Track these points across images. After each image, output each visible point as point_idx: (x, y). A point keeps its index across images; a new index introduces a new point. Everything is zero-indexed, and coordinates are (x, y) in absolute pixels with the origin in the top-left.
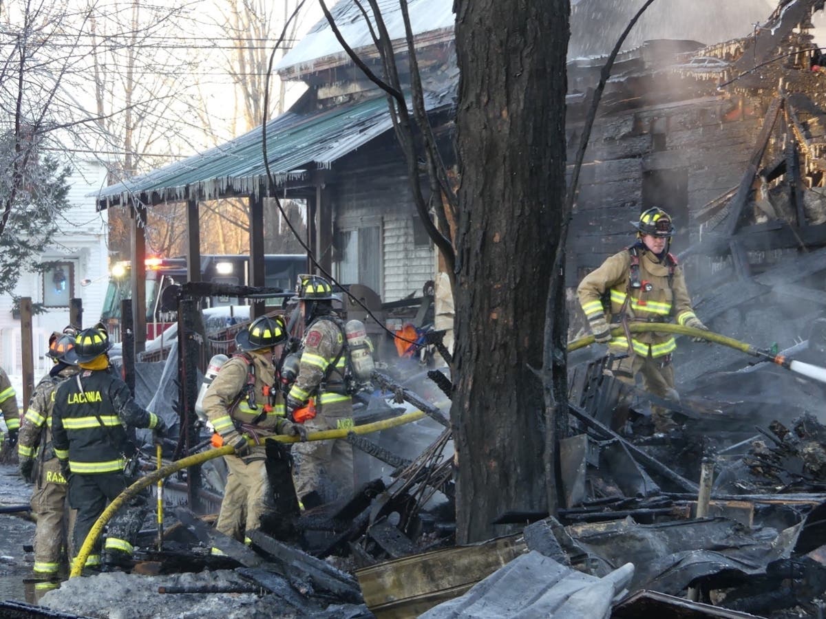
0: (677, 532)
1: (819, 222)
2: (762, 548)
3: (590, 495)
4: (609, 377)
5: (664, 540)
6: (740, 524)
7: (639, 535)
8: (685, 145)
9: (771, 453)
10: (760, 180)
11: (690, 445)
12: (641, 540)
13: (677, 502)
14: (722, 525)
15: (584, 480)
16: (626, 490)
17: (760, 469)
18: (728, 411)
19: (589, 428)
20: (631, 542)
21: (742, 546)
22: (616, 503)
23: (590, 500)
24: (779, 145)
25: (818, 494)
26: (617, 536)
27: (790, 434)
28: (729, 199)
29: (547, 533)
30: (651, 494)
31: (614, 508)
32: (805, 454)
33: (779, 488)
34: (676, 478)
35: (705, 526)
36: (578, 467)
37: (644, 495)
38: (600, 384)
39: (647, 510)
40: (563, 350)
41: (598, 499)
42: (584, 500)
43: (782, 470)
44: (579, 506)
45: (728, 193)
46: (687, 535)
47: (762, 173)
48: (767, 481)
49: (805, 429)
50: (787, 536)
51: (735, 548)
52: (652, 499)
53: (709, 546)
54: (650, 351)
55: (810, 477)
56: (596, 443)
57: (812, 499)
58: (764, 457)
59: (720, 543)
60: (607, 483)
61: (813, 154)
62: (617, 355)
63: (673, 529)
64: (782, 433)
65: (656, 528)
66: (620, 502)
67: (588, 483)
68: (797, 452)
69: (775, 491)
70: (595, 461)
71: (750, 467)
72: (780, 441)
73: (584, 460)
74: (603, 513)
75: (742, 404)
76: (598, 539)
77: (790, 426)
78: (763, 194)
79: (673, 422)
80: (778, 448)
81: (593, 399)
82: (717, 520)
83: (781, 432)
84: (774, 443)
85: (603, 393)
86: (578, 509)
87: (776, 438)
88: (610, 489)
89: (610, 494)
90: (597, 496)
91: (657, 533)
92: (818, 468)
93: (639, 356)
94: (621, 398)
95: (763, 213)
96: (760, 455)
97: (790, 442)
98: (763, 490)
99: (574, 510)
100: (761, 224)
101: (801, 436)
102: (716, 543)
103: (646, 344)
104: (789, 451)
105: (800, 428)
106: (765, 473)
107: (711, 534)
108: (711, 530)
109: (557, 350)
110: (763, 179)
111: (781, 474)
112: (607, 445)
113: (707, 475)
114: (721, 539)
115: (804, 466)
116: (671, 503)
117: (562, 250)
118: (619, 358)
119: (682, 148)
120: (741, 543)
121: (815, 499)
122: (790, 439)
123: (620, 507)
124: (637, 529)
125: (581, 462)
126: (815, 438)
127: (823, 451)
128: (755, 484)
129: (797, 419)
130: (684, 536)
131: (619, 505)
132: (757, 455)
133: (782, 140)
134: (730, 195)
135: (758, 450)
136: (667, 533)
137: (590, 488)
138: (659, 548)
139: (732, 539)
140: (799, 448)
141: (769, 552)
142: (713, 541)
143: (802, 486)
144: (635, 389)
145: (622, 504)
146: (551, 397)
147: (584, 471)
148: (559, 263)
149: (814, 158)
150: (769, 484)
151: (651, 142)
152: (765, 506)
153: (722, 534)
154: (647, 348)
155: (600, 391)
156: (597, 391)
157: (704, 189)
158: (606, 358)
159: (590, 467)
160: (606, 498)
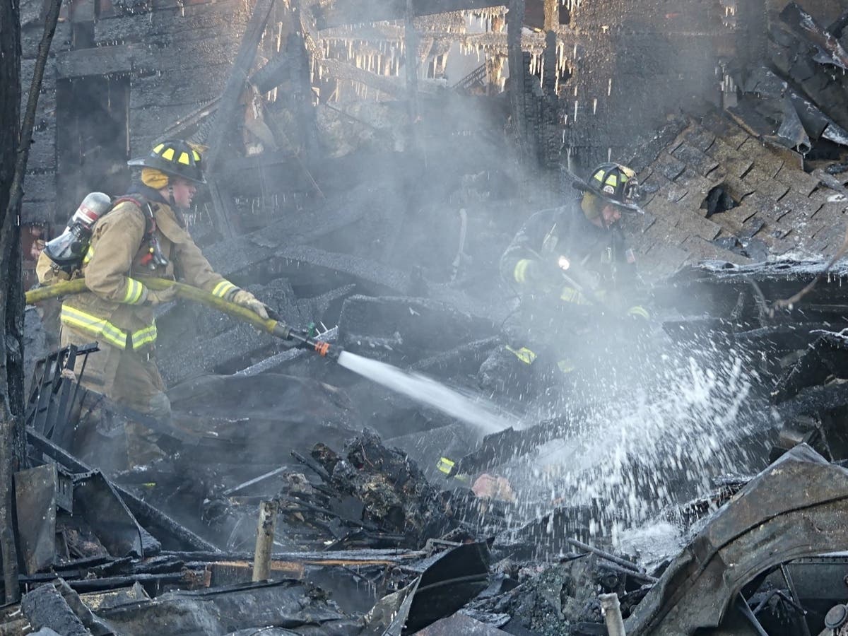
0: (232, 602)
1: (340, 153)
2: (352, 623)
3: (63, 554)
4: (69, 381)
5: (214, 613)
6: (319, 590)
7: (181, 606)
8: (123, 39)
9: (315, 491)
10: (251, 91)
11: (188, 482)
12: (184, 613)
13: (188, 564)
14: (294, 591)
15: (53, 530)
16: (112, 547)
17: (299, 515)
18: (228, 433)
19: (44, 455)
20: (170, 617)
21: (322, 622)
22: (103, 566)
23: (64, 562)
24: (272, 39)
25: (393, 551)
26: (150, 607)
27: (343, 462)
28: (204, 119)
29: (58, 602)
30: (148, 553)
31: (99, 574)
32: (365, 493)
33: (329, 543)
34: (178, 530)
35: (270, 593)
36: (44, 512)
37: (139, 554)
38: (55, 391)
39: (148, 576)
40: (19, 337)
41: (75, 561)
42: (54, 562)
43: (332, 517)
44: (47, 570)
45: (203, 110)
46: (247, 606)
47: (253, 81)
48: (311, 532)
49: (364, 455)
50: (387, 606)
51: (313, 624)
52: (152, 560)
53: (277, 621)
54: (129, 341)
55: (374, 526)
56: (68, 477)
57: (384, 558)
58: (304, 497)
59: (293, 618)
60: (85, 537)
61: (324, 53)
62: (81, 346)
63: (225, 597)
64: (331, 462)
65: (202, 595)
66: (108, 565)
67: (59, 535)
68: (353, 489)
69: (322, 547)
70: (68, 504)
71: (285, 512)
72: (327, 473)
73: (53, 502)
74: (86, 581)
75: (246, 421)
76: (123, 612)
77: (342, 453)
78: (255, 111)
79: (157, 449)
80: (325, 483)
81: (45, 414)
82: (286, 584)
83: (329, 460)
84: (319, 477)
85: (61, 404)
86: (46, 576)
87: (322, 468)
88: (89, 545)
89: (89, 553)
90: (73, 556)
91: (204, 603)
92: (385, 513)
93: (114, 348)
94: (85, 412)
95: (257, 141)
96: (299, 494)
97: (343, 475)
98: (304, 547)
99: (41, 576)
100: (254, 157)
101: (358, 465)
102: (287, 617)
103: (123, 331)
104: (341, 489)
105: (357, 454)
106: (306, 521)
107: (279, 604)
108: (280, 599)
109: (11, 338)
110: (256, 89)
111: (330, 523)
112: (83, 480)
113: (267, 517)
114: (294, 612)
115: (365, 510)
116: (181, 564)
117: (20, 189)
118: (83, 352)
119: (120, 43)
120: (322, 618)
121: (389, 558)
122: (343, 470)
123: (109, 572)
124: (177, 598)
125: (48, 505)
126: (380, 469)
127: (391, 487)
128: (292, 538)
129: (353, 440)
130: (242, 608)
131: (106, 569)
132: (293, 494)
133: (276, 32)
134: (206, 113)
135: (296, 487)
136: (218, 603)
137: (62, 544)
138: (207, 624)
139: (309, 611)
140: (356, 484)
141: (361, 629)
142: (282, 614)
143: (361, 539)
144: (104, 400)
145: (111, 567)
146: (5, 409)
147: (52, 519)
148: (14, 208)
149: (324, 59)
150: (312, 537)
151: (71, 34)
152: (315, 568)
153: (294, 605)
154: (124, 336)
155: (57, 400)
156: (52, 401)
157: (154, 104)
158: (64, 352)
159: (60, 512)
160: (85, 559)
